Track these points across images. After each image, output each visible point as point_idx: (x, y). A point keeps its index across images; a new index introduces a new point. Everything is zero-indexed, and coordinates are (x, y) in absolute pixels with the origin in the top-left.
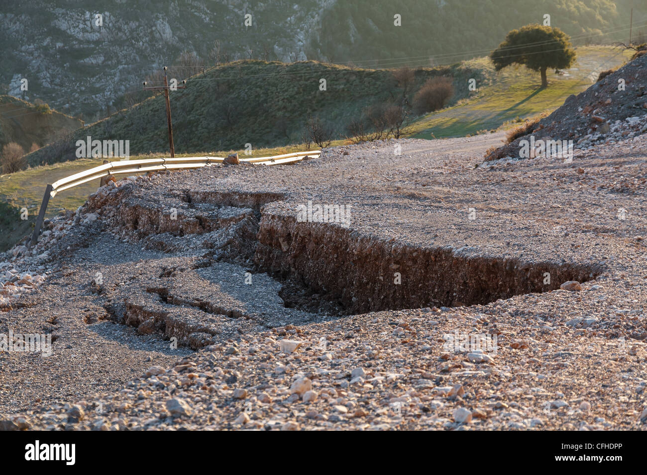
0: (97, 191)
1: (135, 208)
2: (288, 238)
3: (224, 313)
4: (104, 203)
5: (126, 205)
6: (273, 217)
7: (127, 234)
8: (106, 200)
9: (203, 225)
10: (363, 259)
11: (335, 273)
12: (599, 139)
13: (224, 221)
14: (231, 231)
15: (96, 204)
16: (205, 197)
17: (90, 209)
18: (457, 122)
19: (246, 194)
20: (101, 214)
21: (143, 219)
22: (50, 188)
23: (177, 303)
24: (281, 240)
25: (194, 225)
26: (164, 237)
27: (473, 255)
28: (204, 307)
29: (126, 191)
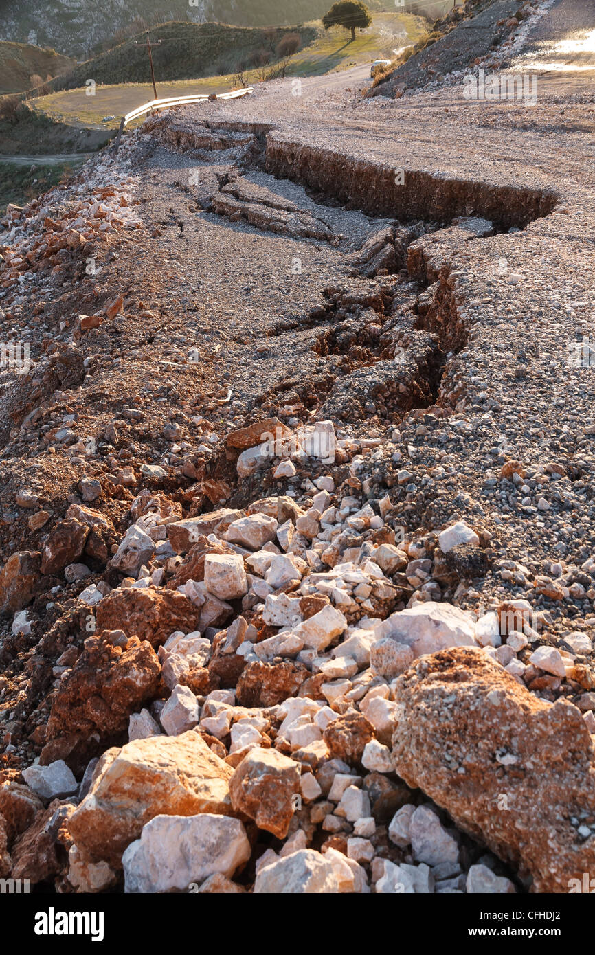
0: (146, 120)
1: (177, 132)
2: (293, 156)
3: (282, 208)
4: (153, 128)
5: (171, 130)
6: (281, 143)
7: (174, 148)
8: (155, 126)
9: (225, 144)
10: (360, 174)
11: (332, 180)
12: (438, 85)
13: (238, 142)
14: (245, 149)
15: (147, 129)
16: (220, 125)
17: (146, 131)
18: (305, 62)
19: (247, 124)
20: (153, 135)
21: (184, 139)
22: (124, 120)
23: (248, 201)
24: (287, 157)
25: (219, 144)
26: (202, 151)
27: (448, 178)
28: (265, 203)
29: (167, 120)
